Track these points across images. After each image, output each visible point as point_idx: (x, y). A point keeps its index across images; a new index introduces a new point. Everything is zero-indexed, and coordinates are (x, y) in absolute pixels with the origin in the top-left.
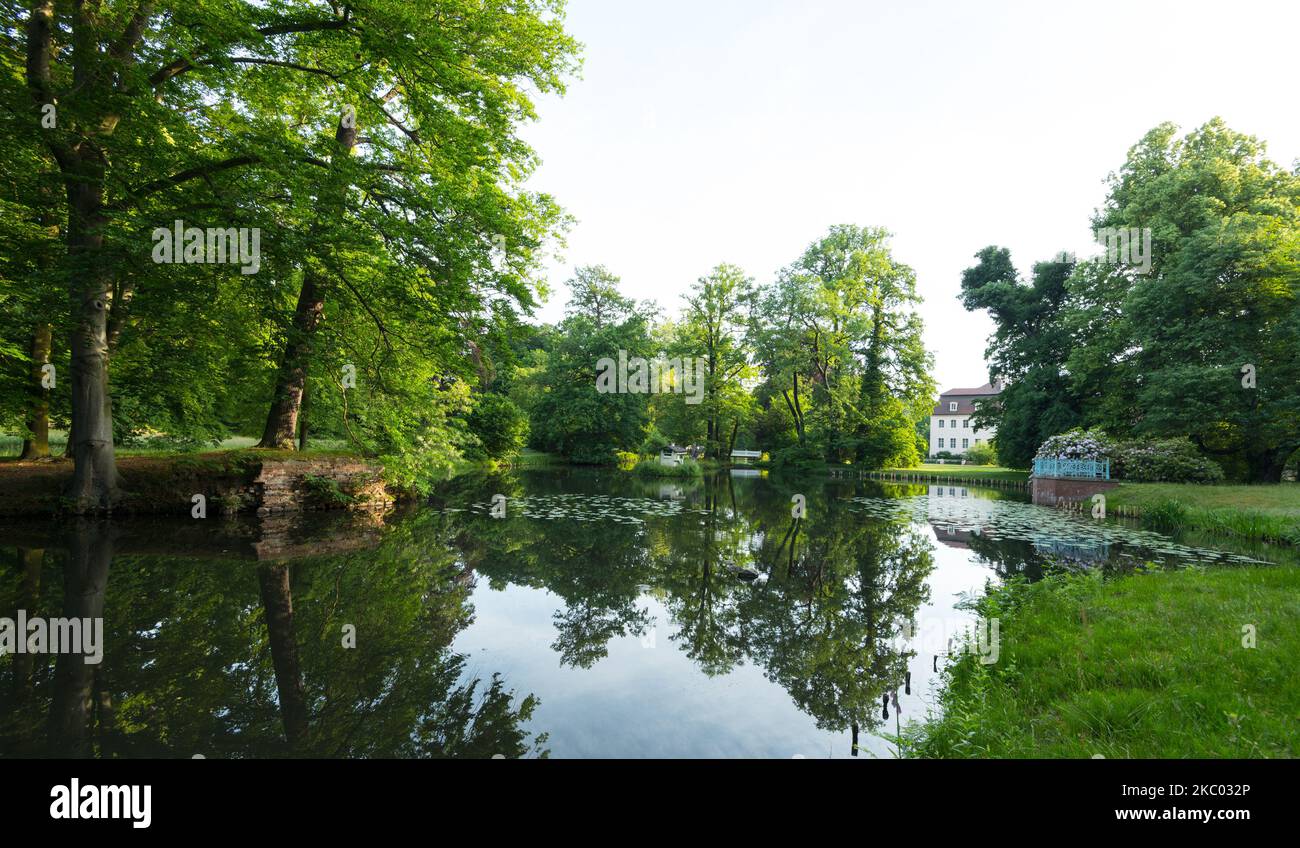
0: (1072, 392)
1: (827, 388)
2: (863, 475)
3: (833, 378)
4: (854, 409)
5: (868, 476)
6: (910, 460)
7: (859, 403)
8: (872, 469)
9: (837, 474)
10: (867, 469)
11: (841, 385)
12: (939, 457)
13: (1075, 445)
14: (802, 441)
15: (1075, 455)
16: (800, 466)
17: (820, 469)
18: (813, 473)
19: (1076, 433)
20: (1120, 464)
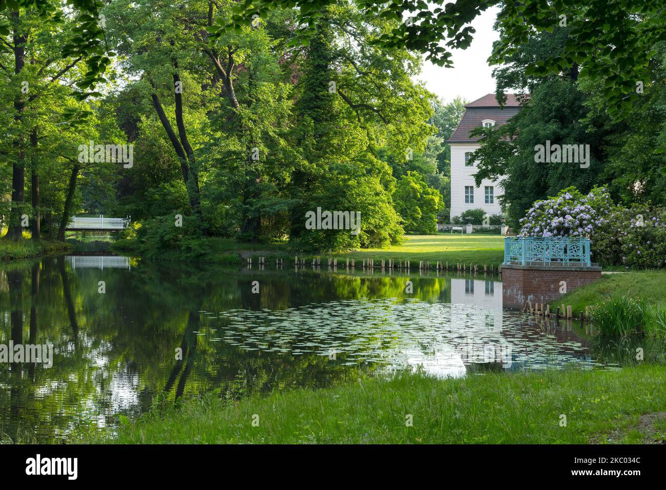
0: (586, 127)
1: (234, 105)
2: (300, 265)
3: (245, 85)
4: (282, 142)
5: (308, 264)
6: (385, 233)
7: (292, 132)
8: (316, 251)
9: (255, 263)
10: (307, 252)
11: (258, 100)
12: (466, 222)
13: (563, 215)
14: (195, 202)
15: (562, 230)
16: (189, 249)
17: (227, 255)
18: (211, 263)
19: (568, 196)
20: (617, 242)
